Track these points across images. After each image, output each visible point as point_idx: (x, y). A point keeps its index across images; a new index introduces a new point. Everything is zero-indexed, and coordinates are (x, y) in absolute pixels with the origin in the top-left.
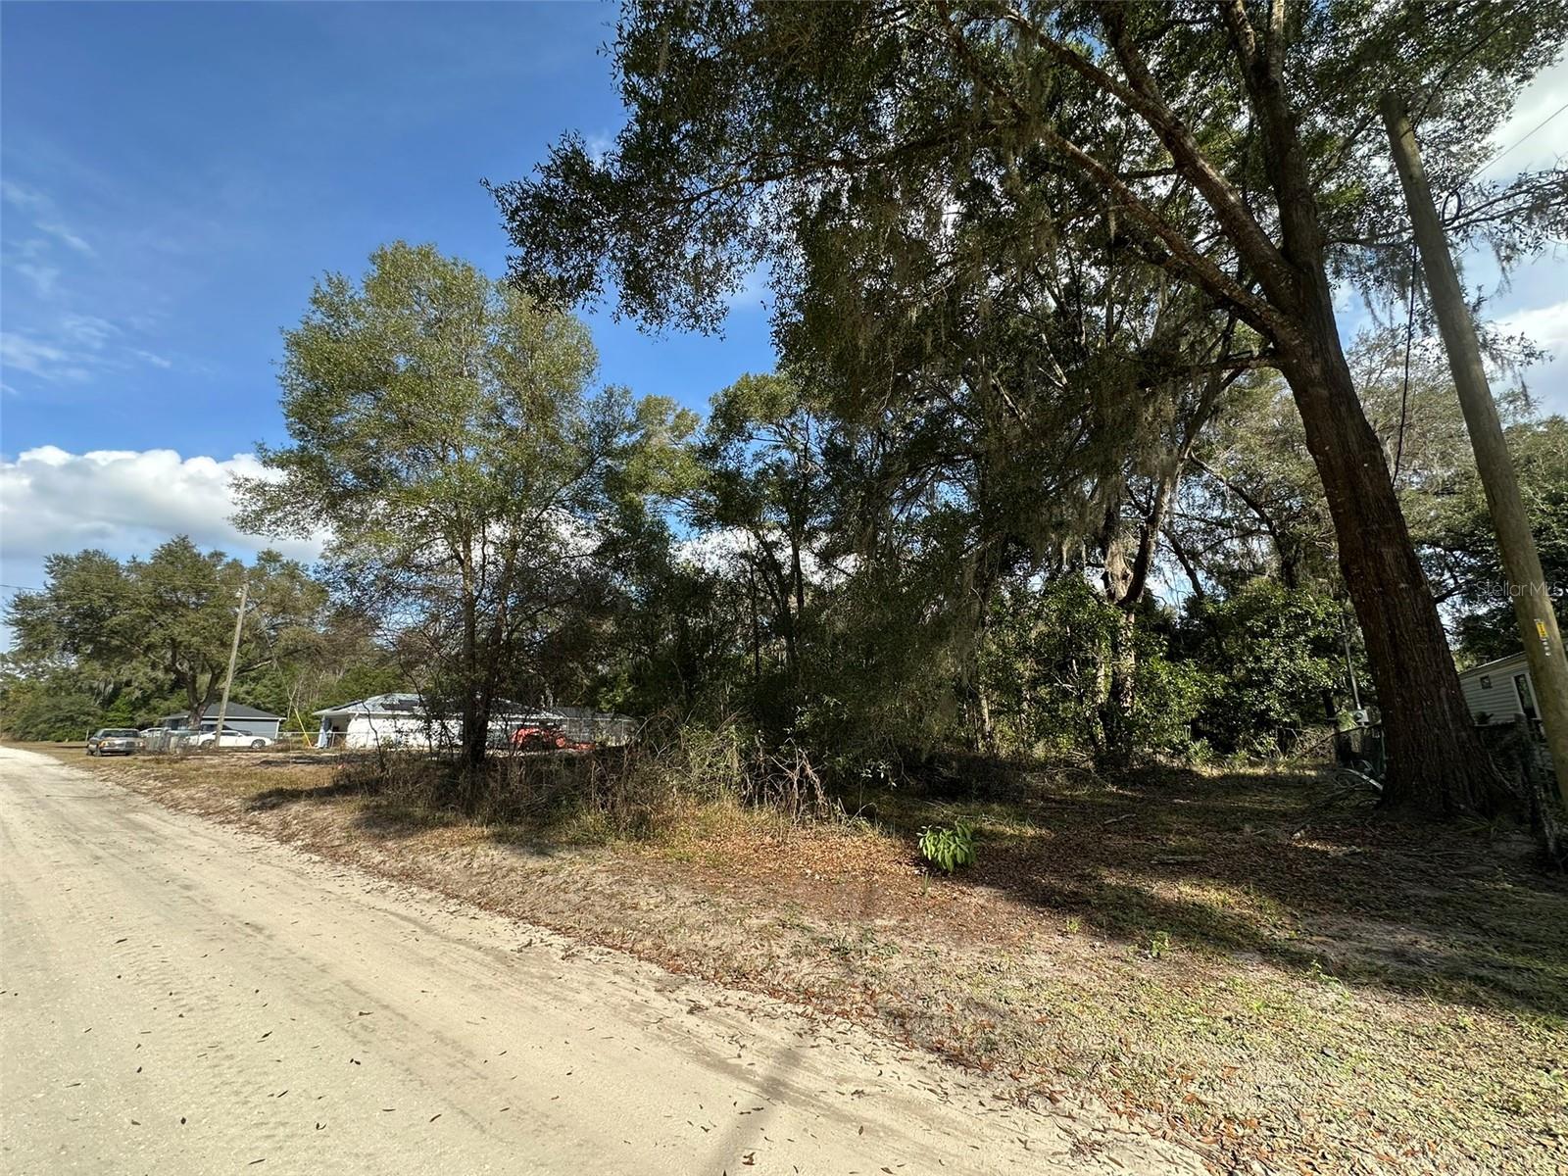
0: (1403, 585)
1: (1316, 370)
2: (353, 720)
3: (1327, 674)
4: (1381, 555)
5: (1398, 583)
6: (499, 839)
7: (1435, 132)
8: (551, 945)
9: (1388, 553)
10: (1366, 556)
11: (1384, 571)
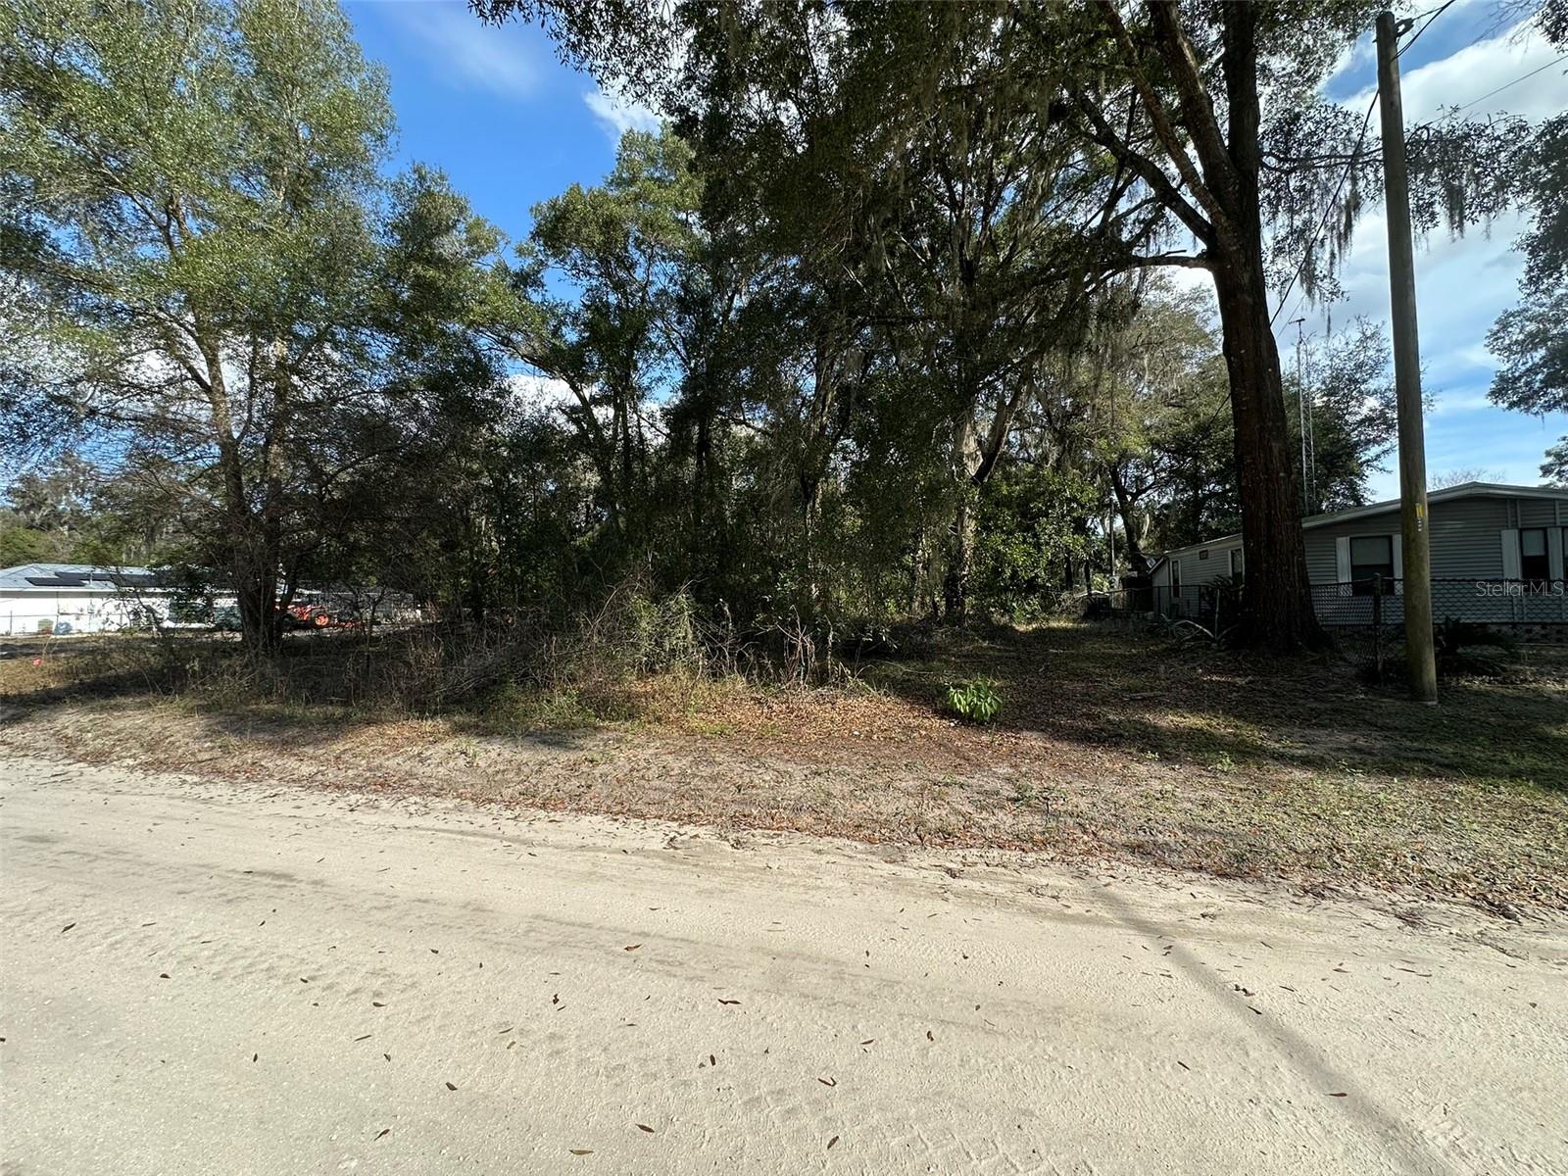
0: (1282, 474)
1: (1246, 278)
4: (1271, 448)
5: (1278, 473)
7: (1284, 69)
8: (696, 836)
9: (1276, 446)
10: (1260, 447)
11: (1272, 461)
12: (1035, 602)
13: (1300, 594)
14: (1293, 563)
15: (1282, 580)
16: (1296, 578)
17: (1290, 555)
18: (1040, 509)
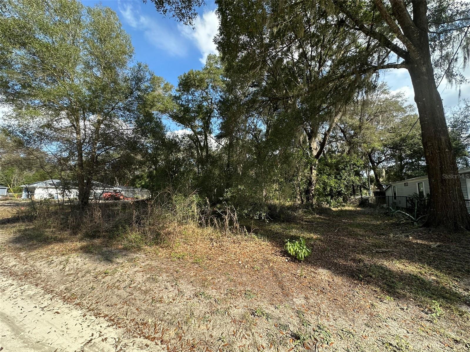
0: (447, 150)
1: (424, 69)
2: (37, 189)
4: (441, 139)
5: (445, 149)
9: (443, 138)
10: (435, 139)
11: (441, 145)
12: (341, 199)
13: (460, 204)
14: (455, 190)
15: (450, 197)
16: (457, 196)
17: (454, 186)
18: (342, 167)
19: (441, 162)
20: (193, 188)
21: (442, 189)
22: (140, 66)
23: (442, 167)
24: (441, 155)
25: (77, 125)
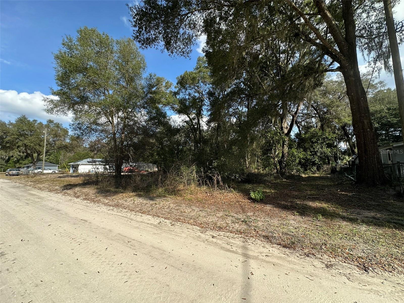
0: (368, 130)
1: (352, 73)
2: (80, 166)
3: (330, 152)
4: (364, 122)
5: (367, 129)
6: (140, 196)
7: (380, 6)
8: (166, 222)
9: (366, 122)
10: (360, 122)
11: (364, 126)
12: (315, 168)
13: (378, 167)
14: (374, 157)
15: (370, 163)
16: (376, 162)
17: (373, 155)
18: (315, 141)
19: (364, 138)
20: (193, 161)
21: (365, 157)
22: (151, 76)
23: (365, 142)
24: (364, 133)
25: (112, 121)
